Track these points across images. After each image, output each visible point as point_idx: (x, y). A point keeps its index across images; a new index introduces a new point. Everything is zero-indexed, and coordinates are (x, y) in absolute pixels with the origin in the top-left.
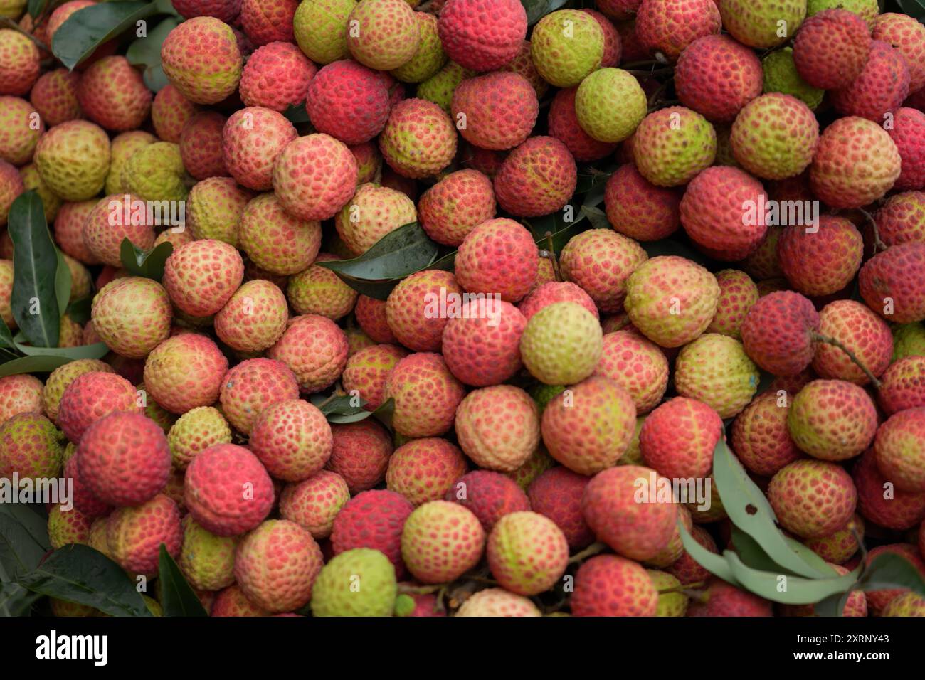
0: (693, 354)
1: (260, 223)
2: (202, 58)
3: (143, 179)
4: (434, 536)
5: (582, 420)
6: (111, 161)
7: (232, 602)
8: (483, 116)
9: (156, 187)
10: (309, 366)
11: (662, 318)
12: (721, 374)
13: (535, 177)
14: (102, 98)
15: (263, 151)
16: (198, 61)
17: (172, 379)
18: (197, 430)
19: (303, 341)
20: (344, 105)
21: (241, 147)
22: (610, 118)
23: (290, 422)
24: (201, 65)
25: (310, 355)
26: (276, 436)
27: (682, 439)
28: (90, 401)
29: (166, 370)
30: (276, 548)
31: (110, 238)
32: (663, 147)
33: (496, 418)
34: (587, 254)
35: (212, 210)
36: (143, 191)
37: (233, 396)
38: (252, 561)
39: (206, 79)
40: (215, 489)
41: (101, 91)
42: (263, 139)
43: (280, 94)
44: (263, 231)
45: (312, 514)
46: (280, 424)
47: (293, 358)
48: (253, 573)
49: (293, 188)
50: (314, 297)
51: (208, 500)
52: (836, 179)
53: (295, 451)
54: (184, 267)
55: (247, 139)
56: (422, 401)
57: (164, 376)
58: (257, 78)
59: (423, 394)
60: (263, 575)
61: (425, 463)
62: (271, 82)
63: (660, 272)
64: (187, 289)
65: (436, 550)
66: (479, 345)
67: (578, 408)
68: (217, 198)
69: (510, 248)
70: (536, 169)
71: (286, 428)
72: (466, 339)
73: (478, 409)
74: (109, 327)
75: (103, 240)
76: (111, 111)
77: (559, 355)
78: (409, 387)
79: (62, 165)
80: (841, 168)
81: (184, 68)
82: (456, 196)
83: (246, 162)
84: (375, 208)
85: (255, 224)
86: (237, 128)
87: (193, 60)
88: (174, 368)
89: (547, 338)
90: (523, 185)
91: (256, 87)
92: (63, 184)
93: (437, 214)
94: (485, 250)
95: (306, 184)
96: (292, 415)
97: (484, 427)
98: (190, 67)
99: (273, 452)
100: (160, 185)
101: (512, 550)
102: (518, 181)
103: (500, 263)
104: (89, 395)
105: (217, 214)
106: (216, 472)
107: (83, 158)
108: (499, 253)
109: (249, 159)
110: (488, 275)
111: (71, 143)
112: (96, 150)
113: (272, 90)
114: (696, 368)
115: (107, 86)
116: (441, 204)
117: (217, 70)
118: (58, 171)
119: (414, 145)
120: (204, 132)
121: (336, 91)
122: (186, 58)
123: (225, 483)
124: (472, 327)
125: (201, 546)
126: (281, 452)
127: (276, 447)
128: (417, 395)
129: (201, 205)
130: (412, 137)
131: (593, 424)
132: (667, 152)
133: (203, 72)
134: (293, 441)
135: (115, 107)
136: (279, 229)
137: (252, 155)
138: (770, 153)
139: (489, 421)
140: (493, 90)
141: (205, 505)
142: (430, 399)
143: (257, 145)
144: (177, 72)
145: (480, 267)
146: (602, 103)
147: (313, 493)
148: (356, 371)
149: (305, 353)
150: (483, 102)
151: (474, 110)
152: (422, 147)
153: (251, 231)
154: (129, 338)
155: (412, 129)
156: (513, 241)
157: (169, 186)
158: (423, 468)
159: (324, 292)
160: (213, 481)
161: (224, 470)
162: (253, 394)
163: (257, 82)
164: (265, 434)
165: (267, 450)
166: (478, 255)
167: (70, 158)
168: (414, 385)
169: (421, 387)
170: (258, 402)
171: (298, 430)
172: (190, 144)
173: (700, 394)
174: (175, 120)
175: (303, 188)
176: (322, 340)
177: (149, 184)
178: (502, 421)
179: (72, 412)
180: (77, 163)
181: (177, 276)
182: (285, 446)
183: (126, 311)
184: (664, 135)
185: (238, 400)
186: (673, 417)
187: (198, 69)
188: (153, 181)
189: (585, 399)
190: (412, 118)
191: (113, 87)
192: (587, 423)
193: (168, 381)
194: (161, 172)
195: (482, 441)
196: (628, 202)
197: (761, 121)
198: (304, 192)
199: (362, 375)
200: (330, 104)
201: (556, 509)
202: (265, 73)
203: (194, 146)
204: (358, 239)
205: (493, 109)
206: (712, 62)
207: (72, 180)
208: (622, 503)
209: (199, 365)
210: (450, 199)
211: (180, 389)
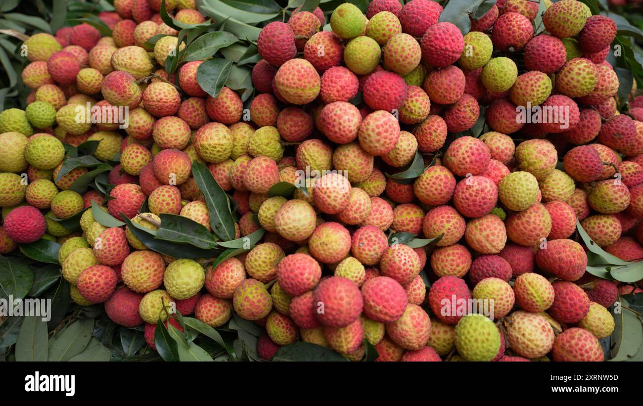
0: (551, 181)
1: (353, 161)
2: (306, 81)
3: (265, 147)
4: (502, 299)
5: (539, 225)
6: (235, 140)
7: (384, 347)
8: (451, 88)
9: (273, 150)
10: (384, 224)
11: (546, 169)
12: (566, 187)
13: (471, 114)
14: (224, 109)
15: (352, 124)
16: (305, 82)
17: (333, 250)
18: (355, 273)
19: (379, 213)
20: (394, 94)
21: (340, 124)
22: (509, 81)
23: (407, 259)
24: (307, 84)
25: (384, 218)
26: (403, 268)
27: (567, 221)
28: (302, 274)
29: (330, 246)
30: (417, 322)
31: (263, 181)
32: (538, 90)
33: (496, 232)
34: (496, 145)
35: (317, 158)
36: (265, 153)
37: (364, 250)
38: (407, 331)
39: (308, 92)
40: (389, 305)
41: (223, 106)
42: (351, 118)
43: (347, 93)
44: (355, 165)
45: (418, 297)
46: (403, 261)
47: (375, 222)
48: (409, 337)
49: (378, 141)
50: (373, 189)
51: (387, 311)
52: (600, 93)
53: (413, 272)
54: (330, 192)
55: (343, 119)
56: (455, 231)
57: (329, 249)
58: (335, 87)
59: (455, 228)
60: (414, 337)
61: (459, 258)
62: (343, 88)
63: (540, 148)
64: (333, 203)
65: (504, 305)
66: (485, 200)
67: (536, 220)
68: (318, 152)
69: (483, 150)
70: (471, 110)
71: (407, 262)
72: (477, 198)
73: (485, 229)
74: (290, 230)
75: (259, 183)
76: (229, 115)
77: (529, 198)
78: (447, 226)
79: (215, 147)
80: (604, 88)
81: (297, 88)
82: (437, 129)
83: (344, 131)
84: (406, 143)
85: (350, 161)
86: (335, 115)
87: (302, 83)
88: (334, 244)
89: (524, 192)
90: (466, 118)
91: (335, 92)
92: (215, 156)
93: (429, 139)
94: (473, 154)
95: (386, 138)
96: (406, 255)
97: (491, 238)
98: (301, 86)
99: (402, 276)
100: (274, 148)
101: (539, 296)
102: (463, 117)
103: (481, 159)
104: (300, 271)
105: (320, 159)
106: (387, 296)
107: (224, 142)
108: (479, 154)
109: (346, 129)
110: (475, 165)
111: (216, 135)
112: (228, 136)
113: (344, 92)
114: (554, 187)
115: (226, 103)
116: (431, 134)
117: (314, 86)
118: (213, 151)
119: (420, 108)
120: (295, 119)
121: (390, 87)
122: (297, 81)
123: (393, 300)
124: (480, 193)
125: (372, 328)
126: (406, 274)
127: (404, 273)
128: (452, 229)
129: (310, 156)
130: (418, 105)
131: (544, 225)
132: (539, 92)
133: (308, 88)
134: (411, 268)
135: (231, 113)
136: (363, 162)
137: (347, 127)
138: (586, 86)
139: (493, 234)
140: (454, 76)
141: (386, 314)
142: (458, 229)
143: (349, 121)
144: (292, 90)
145: (471, 162)
146: (505, 74)
147: (415, 287)
148: (402, 220)
149: (381, 218)
150: (451, 82)
151: (446, 86)
152: (423, 109)
153: (348, 165)
154: (302, 233)
155: (417, 101)
156: (482, 147)
157: (278, 148)
158: (459, 261)
159: (378, 186)
160: (387, 301)
161: (390, 294)
162: (374, 247)
163: (335, 89)
164: (397, 267)
165: (399, 275)
166: (468, 156)
167: (218, 143)
168: (450, 224)
169: (454, 224)
170: (377, 250)
171: (412, 262)
172: (289, 126)
173: (558, 198)
174: (268, 114)
175: (384, 140)
176: (386, 209)
177: (268, 149)
178: (499, 233)
179: (293, 282)
180: (222, 145)
181: (326, 198)
182: (408, 271)
183: (299, 220)
184: (537, 85)
185: (367, 251)
186: (560, 212)
187: (305, 87)
188: (270, 147)
189: (537, 215)
190: (415, 95)
191: (229, 103)
192: (541, 226)
193: (331, 251)
194: (273, 142)
195: (491, 244)
196: (510, 118)
197: (581, 72)
198: (385, 142)
199: (406, 222)
200: (388, 94)
201: (521, 265)
202: (339, 84)
203: (291, 126)
204: (399, 158)
205: (455, 84)
206: (552, 48)
207: (220, 154)
208: (575, 260)
209: (344, 239)
210: (435, 131)
211: (337, 254)
